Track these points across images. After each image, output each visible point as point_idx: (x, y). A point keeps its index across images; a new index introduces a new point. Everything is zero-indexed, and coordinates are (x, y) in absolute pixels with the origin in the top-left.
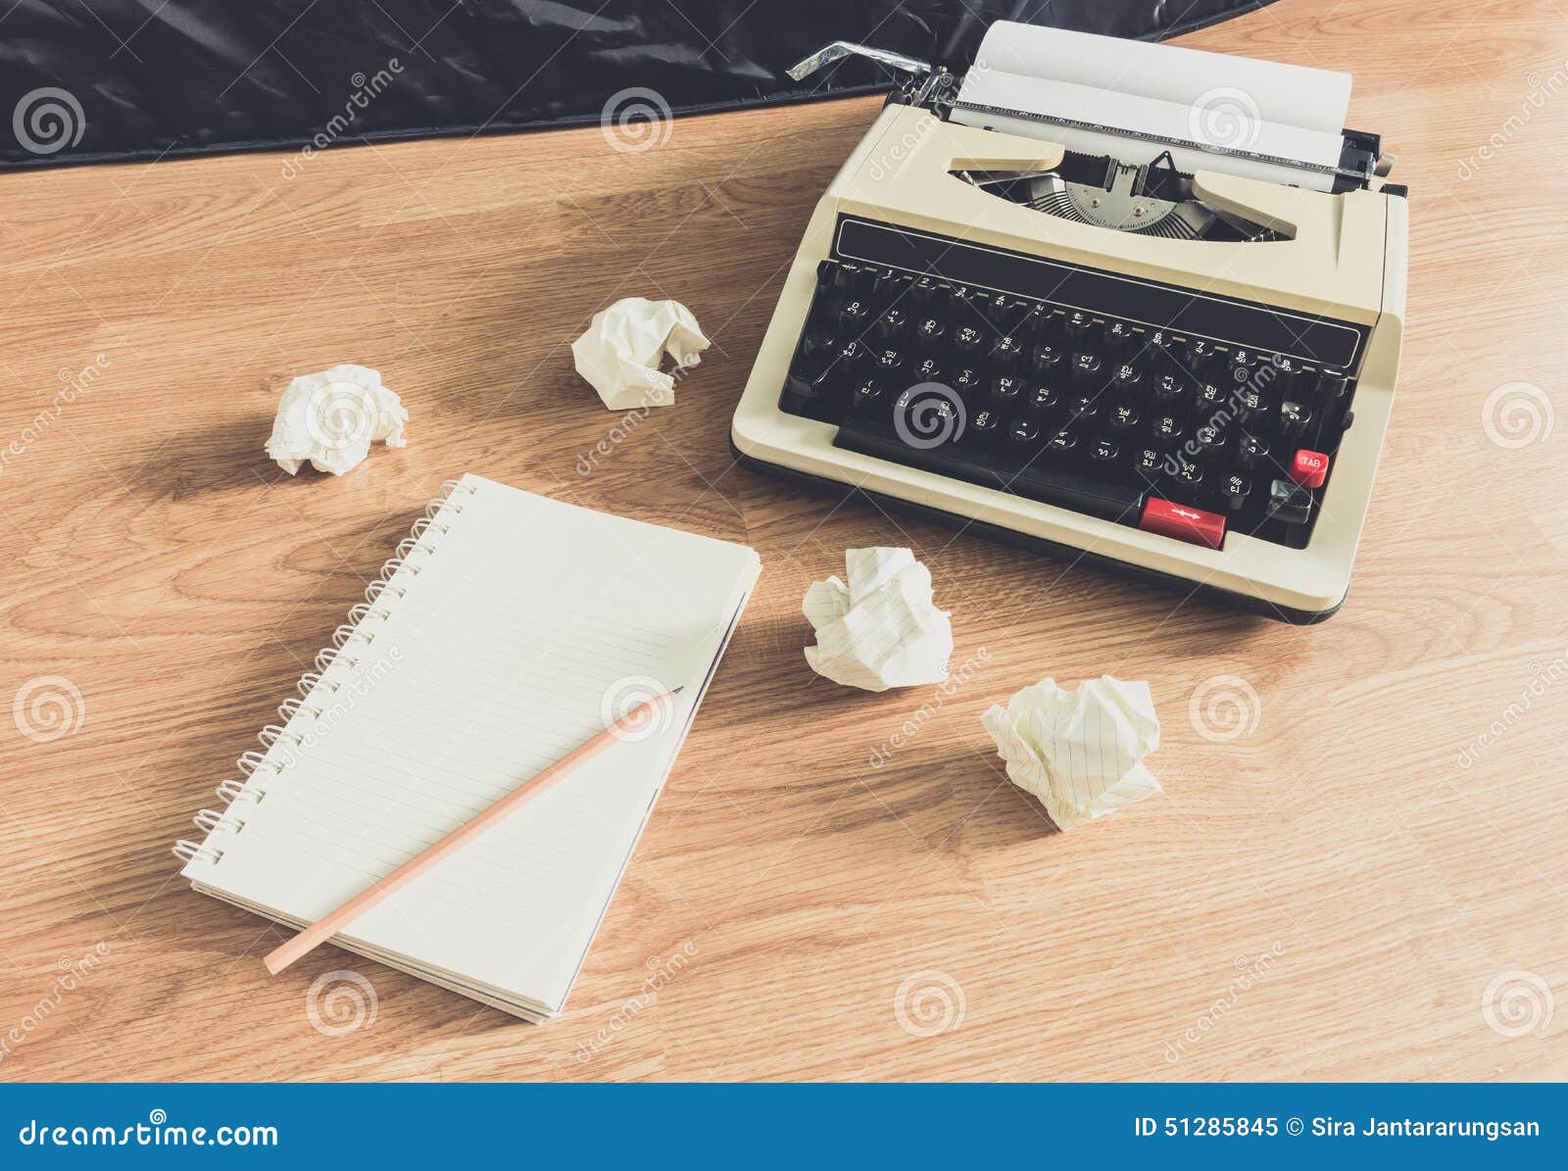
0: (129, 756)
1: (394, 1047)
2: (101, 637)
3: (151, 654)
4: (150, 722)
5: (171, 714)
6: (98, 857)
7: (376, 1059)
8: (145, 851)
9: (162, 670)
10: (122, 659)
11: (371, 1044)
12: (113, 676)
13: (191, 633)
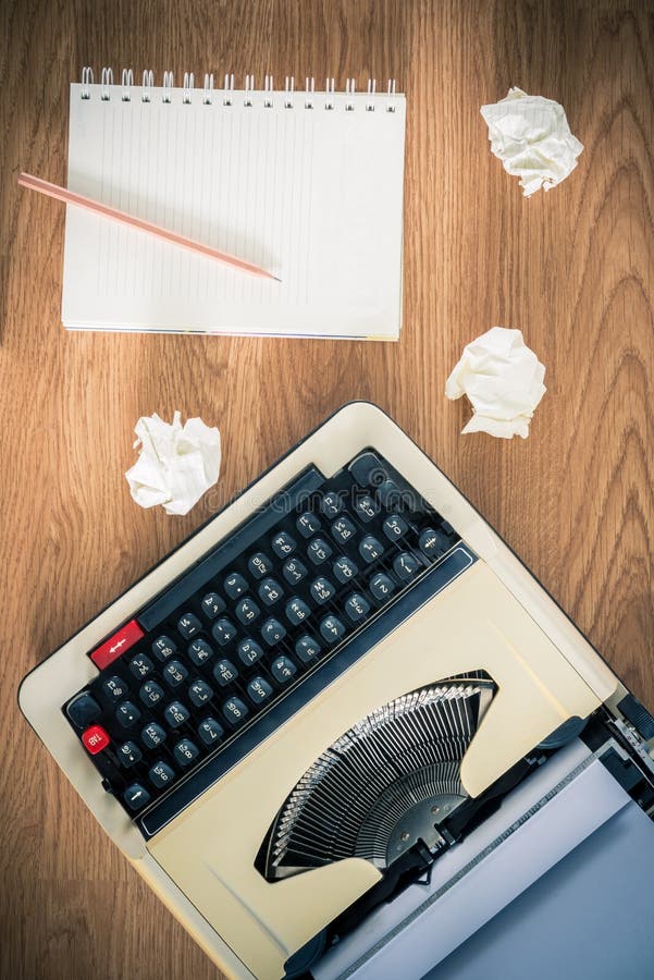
0: (487, 267)
1: (262, 435)
2: (593, 232)
3: (569, 269)
4: (511, 277)
5: (514, 289)
6: (418, 258)
7: (258, 425)
8: (415, 286)
9: (552, 279)
10: (569, 250)
11: (267, 422)
12: (556, 244)
13: (580, 295)
